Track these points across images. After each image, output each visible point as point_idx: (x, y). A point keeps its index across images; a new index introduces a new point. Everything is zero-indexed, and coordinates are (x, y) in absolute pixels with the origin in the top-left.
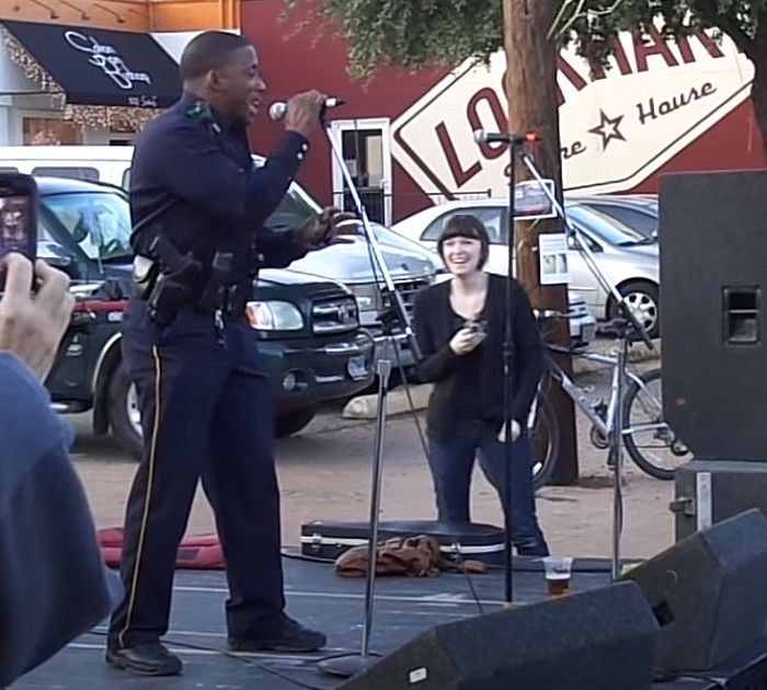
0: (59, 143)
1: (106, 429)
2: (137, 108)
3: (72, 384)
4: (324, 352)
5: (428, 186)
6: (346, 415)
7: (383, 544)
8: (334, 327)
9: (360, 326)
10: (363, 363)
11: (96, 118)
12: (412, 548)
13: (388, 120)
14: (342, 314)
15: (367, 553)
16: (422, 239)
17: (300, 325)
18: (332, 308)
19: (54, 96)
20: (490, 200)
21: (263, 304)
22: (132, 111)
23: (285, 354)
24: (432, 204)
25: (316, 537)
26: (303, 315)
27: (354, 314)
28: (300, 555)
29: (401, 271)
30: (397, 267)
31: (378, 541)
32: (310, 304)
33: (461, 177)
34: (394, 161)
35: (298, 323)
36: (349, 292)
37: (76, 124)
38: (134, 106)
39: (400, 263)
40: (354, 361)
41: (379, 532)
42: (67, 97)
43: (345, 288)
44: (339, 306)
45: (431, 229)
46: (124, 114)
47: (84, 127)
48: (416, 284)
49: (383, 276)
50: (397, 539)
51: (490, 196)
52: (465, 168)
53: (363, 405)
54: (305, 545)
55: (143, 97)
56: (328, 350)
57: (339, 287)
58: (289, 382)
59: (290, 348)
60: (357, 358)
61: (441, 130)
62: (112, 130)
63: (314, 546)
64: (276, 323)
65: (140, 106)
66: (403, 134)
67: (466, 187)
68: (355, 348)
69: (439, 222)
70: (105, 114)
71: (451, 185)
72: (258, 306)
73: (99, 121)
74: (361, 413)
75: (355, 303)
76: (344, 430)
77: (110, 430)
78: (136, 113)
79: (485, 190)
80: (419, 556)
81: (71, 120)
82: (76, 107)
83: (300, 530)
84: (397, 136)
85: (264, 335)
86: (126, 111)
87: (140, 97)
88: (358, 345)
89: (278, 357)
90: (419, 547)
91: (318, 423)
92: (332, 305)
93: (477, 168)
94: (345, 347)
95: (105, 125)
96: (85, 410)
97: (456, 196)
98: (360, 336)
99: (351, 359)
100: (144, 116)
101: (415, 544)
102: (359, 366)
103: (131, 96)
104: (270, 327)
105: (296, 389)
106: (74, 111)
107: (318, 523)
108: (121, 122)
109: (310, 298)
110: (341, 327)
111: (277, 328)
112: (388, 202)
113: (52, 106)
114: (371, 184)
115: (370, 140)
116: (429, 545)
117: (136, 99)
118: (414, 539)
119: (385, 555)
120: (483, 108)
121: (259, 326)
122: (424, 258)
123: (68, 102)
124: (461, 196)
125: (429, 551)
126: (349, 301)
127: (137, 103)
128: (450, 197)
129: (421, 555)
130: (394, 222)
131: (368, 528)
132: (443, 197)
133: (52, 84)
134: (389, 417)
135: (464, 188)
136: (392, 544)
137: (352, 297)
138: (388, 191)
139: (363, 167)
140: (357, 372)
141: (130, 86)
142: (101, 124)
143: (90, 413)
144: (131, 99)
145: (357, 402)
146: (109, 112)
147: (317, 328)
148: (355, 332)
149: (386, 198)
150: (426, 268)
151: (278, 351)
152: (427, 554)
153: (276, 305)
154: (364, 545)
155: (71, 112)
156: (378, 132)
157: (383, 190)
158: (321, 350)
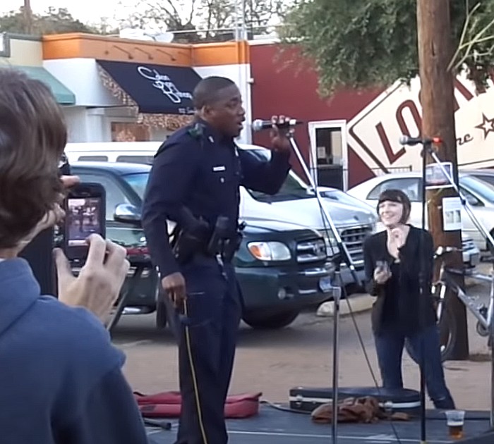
0: (134, 138)
1: (165, 324)
2: (184, 115)
3: (143, 296)
4: (304, 275)
5: (371, 164)
6: (319, 314)
7: (342, 402)
8: (311, 258)
9: (328, 257)
10: (329, 280)
11: (157, 122)
12: (361, 405)
13: (345, 121)
14: (316, 250)
15: (332, 407)
16: (367, 199)
17: (289, 257)
18: (309, 246)
19: (132, 108)
20: (411, 173)
21: (265, 244)
22: (181, 117)
23: (280, 276)
24: (374, 176)
25: (299, 397)
26: (291, 251)
27: (323, 250)
28: (289, 408)
29: (354, 221)
30: (350, 218)
31: (338, 399)
32: (294, 243)
33: (393, 158)
34: (349, 147)
35: (287, 255)
36: (320, 235)
37: (145, 126)
38: (182, 114)
39: (353, 215)
40: (324, 280)
41: (339, 394)
42: (140, 109)
43: (317, 232)
44: (314, 244)
45: (373, 193)
46: (175, 119)
47: (150, 128)
48: (363, 229)
50: (352, 398)
51: (411, 170)
52: (395, 152)
53: (330, 308)
54: (293, 403)
55: (188, 108)
56: (307, 273)
57: (313, 232)
58: (282, 294)
59: (282, 271)
60: (325, 278)
61: (380, 128)
62: (168, 129)
63: (298, 403)
64: (273, 256)
65: (186, 114)
66: (355, 130)
68: (324, 271)
69: (377, 188)
70: (164, 119)
71: (386, 163)
72: (262, 245)
73: (160, 124)
74: (329, 313)
75: (324, 242)
76: (318, 324)
77: (167, 324)
78: (184, 118)
79: (408, 165)
80: (365, 409)
81: (142, 123)
82: (145, 115)
83: (288, 393)
84: (351, 131)
85: (266, 264)
86: (177, 117)
87: (185, 108)
88: (327, 269)
89: (274, 278)
90: (366, 404)
91: (301, 319)
92: (309, 243)
93: (403, 152)
94: (318, 271)
95: (163, 126)
96: (151, 311)
97: (389, 170)
98: (327, 264)
99: (322, 278)
100: (188, 120)
101: (363, 402)
102: (327, 283)
103: (182, 107)
104: (269, 259)
105: (286, 298)
106: (144, 118)
107: (300, 388)
108: (174, 124)
109: (295, 239)
110: (315, 258)
111: (274, 259)
112: (345, 175)
113: (130, 114)
114: (335, 162)
115: (334, 134)
116: (372, 402)
117: (184, 109)
118: (362, 398)
119: (344, 409)
120: (406, 113)
121: (262, 258)
122: (368, 212)
123: (140, 111)
124: (393, 170)
125: (372, 407)
126: (320, 241)
127: (184, 112)
128: (386, 171)
129: (367, 409)
130: (350, 188)
131: (332, 390)
132: (381, 170)
133: (130, 100)
134: (343, 316)
135: (394, 165)
136: (348, 402)
137: (322, 239)
138: (345, 167)
139: (329, 151)
140: (325, 286)
141: (179, 101)
142: (161, 126)
143: (155, 314)
144: (180, 110)
145: (326, 306)
146: (167, 117)
147: (300, 259)
148: (324, 261)
149: (344, 172)
150: (370, 219)
151: (275, 274)
152: (370, 408)
153: (273, 245)
154: (330, 402)
155: (142, 118)
156: (339, 129)
157: (342, 167)
158: (302, 273)
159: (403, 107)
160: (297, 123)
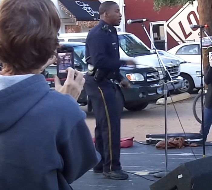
0: (75, 32)
1: (91, 110)
2: (96, 21)
3: (82, 98)
4: (150, 87)
5: (177, 39)
6: (157, 104)
7: (169, 140)
8: (153, 80)
9: (160, 79)
10: (161, 89)
11: (85, 24)
12: (177, 141)
13: (165, 21)
14: (155, 76)
15: (165, 142)
16: (176, 54)
17: (143, 80)
18: (152, 75)
19: (73, 19)
20: (194, 42)
22: (95, 22)
23: (140, 88)
24: (179, 44)
25: (150, 138)
26: (144, 77)
27: (158, 76)
28: (146, 143)
29: (171, 63)
30: (169, 62)
31: (168, 138)
32: (146, 74)
33: (186, 36)
34: (167, 32)
35: (143, 79)
36: (157, 70)
37: (79, 26)
38: (95, 21)
39: (170, 61)
40: (158, 89)
41: (168, 136)
42: (77, 19)
43: (155, 69)
44: (154, 74)
45: (178, 51)
46: (92, 23)
47: (81, 27)
48: (175, 67)
49: (163, 65)
50: (173, 138)
51: (194, 41)
52: (187, 34)
53: (161, 101)
54: (147, 141)
55: (97, 18)
56: (151, 86)
57: (154, 69)
58: (141, 95)
59: (141, 86)
60: (159, 88)
61: (180, 23)
62: (89, 27)
63: (150, 141)
64: (137, 79)
65: (97, 21)
66: (170, 25)
67: (188, 39)
68: (159, 85)
69: (180, 49)
70: (87, 23)
72: (132, 75)
73: (86, 25)
74: (161, 103)
75: (158, 73)
76: (157, 108)
77: (92, 110)
78: (96, 22)
79: (193, 39)
80: (179, 142)
81: (78, 25)
82: (79, 22)
83: (146, 136)
84: (168, 26)
85: (134, 83)
86: (93, 22)
87: (96, 18)
88: (160, 84)
89: (137, 89)
90: (179, 140)
91: (149, 106)
93: (191, 33)
94: (156, 85)
95: (87, 26)
96: (85, 105)
97: (185, 42)
98: (160, 82)
99: (158, 88)
101: (177, 139)
102: (160, 90)
103: (95, 18)
104: (135, 81)
105: (143, 97)
106: (79, 23)
107: (150, 134)
108: (92, 25)
109: (146, 72)
110: (155, 80)
111: (137, 81)
112: (166, 44)
113: (73, 22)
114: (161, 39)
115: (160, 27)
116: (181, 139)
117: (96, 19)
118: (177, 138)
119: (169, 143)
120: (192, 17)
121: (132, 80)
122: (177, 60)
123: (77, 20)
124: (186, 42)
125: (182, 141)
126: (156, 72)
127: (96, 20)
128: (183, 42)
130: (168, 50)
131: (164, 135)
132: (181, 42)
133: (72, 15)
134: (168, 104)
135: (187, 39)
136: (171, 140)
137: (157, 71)
138: (166, 41)
139: (159, 34)
140: (160, 92)
141: (94, 15)
142: (86, 26)
144: (94, 19)
145: (160, 100)
146: (89, 22)
147: (148, 80)
148: (158, 81)
149: (166, 43)
150: (178, 62)
151: (138, 87)
152: (181, 142)
153: (136, 74)
154: (164, 140)
155: (78, 23)
156: (163, 25)
157: (164, 41)
158: (149, 86)
159: (190, 15)
160: (146, 20)
